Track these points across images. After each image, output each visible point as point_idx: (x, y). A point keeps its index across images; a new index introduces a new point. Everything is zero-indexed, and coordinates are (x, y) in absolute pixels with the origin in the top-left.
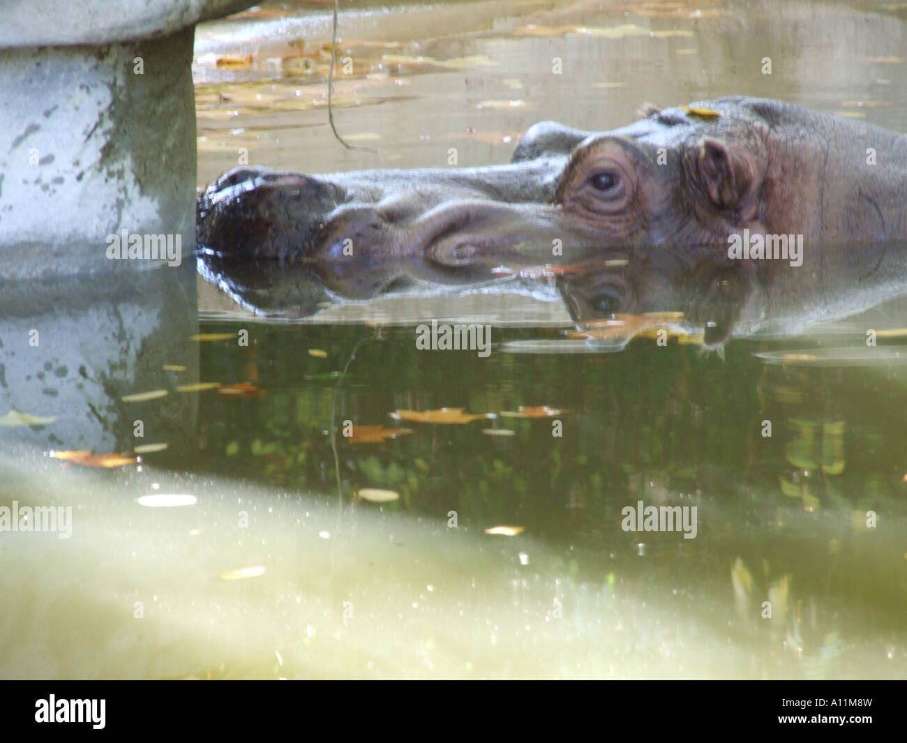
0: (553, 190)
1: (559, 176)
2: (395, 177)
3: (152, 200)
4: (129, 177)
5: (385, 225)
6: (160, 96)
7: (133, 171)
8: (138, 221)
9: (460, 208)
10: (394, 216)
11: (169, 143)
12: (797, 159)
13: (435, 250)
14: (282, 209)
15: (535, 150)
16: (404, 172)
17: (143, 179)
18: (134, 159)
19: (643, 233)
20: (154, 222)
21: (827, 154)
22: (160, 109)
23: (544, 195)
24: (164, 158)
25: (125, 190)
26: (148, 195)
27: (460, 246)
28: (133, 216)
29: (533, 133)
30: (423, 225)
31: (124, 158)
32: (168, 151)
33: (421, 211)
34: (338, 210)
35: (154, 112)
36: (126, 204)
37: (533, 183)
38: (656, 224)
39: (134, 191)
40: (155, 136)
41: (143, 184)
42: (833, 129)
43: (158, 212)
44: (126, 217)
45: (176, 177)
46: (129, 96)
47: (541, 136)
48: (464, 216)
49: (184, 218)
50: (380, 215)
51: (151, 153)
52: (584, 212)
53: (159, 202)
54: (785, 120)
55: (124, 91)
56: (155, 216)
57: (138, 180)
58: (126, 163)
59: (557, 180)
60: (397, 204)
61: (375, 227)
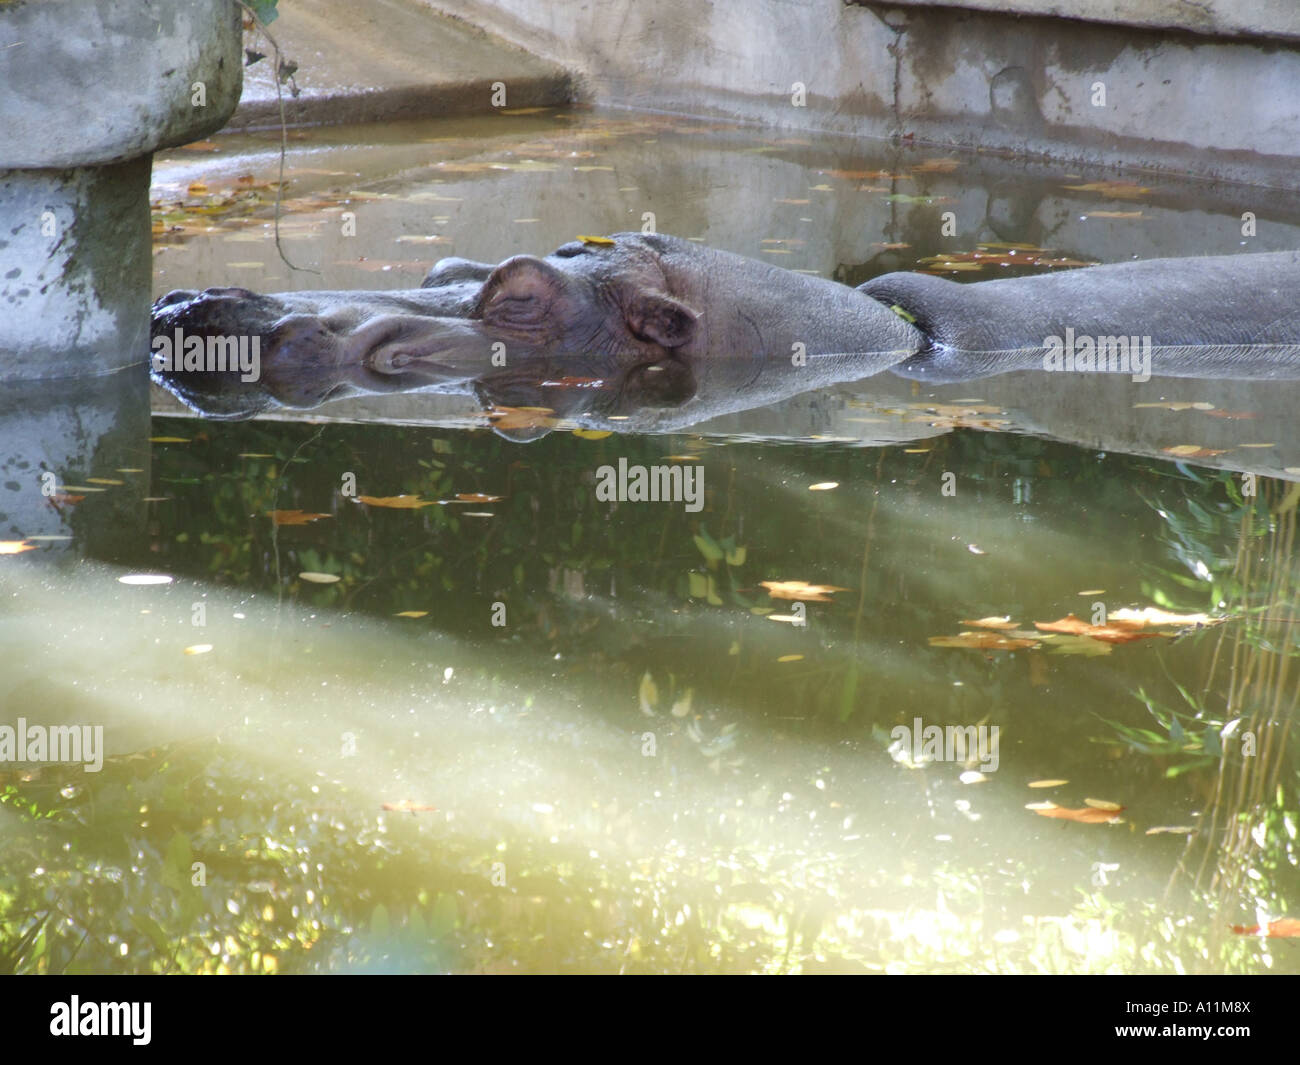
0: (472, 307)
1: (478, 295)
2: (327, 296)
3: (110, 313)
4: (90, 291)
5: (329, 333)
6: (119, 217)
7: (93, 285)
8: (97, 332)
9: (393, 320)
10: (336, 326)
11: (127, 261)
12: (683, 281)
13: (375, 358)
14: (230, 317)
15: (444, 279)
16: (334, 293)
17: (102, 293)
18: (95, 274)
19: (558, 342)
20: (111, 333)
21: (708, 279)
22: (119, 229)
23: (464, 311)
24: (122, 274)
25: (84, 302)
26: (106, 308)
27: (396, 354)
28: (92, 327)
29: (441, 265)
30: (363, 334)
31: (85, 273)
32: (125, 268)
33: (358, 322)
34: (285, 318)
35: (114, 232)
36: (86, 316)
37: (453, 301)
38: (570, 334)
39: (93, 304)
40: (114, 254)
41: (103, 297)
42: (714, 260)
43: (115, 323)
44: (86, 328)
45: (133, 292)
46: (90, 215)
47: (448, 268)
48: (397, 327)
49: (140, 329)
50: (324, 324)
51: (110, 270)
52: (500, 323)
53: (116, 315)
54: (672, 250)
55: (87, 212)
56: (113, 328)
57: (97, 294)
58: (87, 278)
59: (475, 298)
60: (336, 316)
61: (321, 332)
